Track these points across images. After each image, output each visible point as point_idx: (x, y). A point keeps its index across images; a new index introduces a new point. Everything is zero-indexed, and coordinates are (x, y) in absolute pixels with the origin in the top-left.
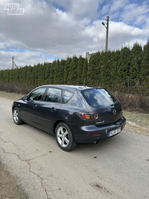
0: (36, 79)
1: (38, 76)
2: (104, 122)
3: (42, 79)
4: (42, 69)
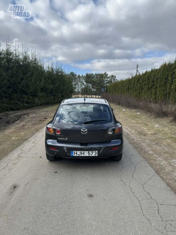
0: (142, 90)
1: (144, 86)
2: (67, 139)
3: (146, 90)
4: (147, 77)
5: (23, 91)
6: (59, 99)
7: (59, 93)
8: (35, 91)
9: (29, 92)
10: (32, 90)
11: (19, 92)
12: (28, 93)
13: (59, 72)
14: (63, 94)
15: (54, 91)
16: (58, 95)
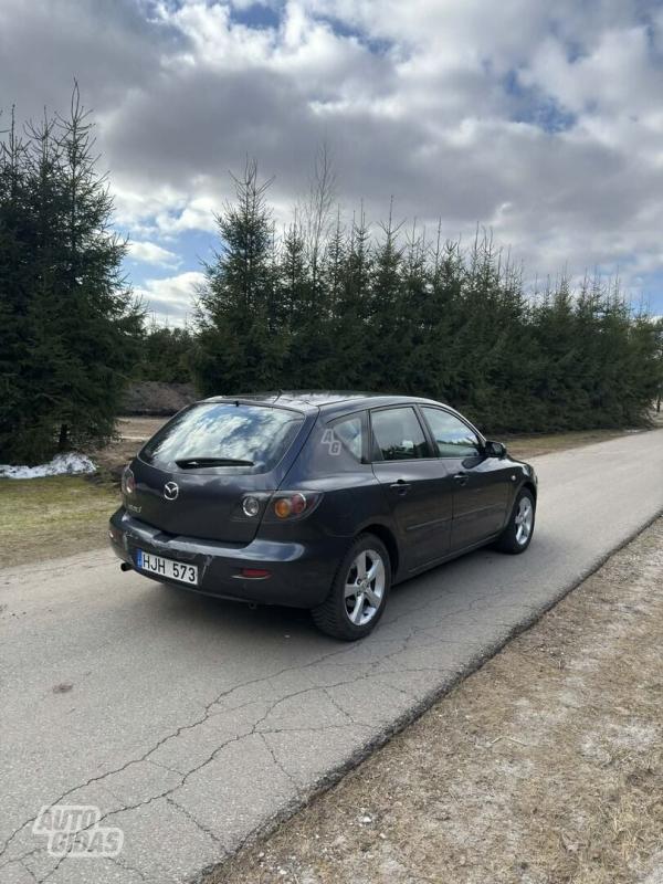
5: (419, 381)
6: (574, 415)
7: (580, 391)
8: (460, 380)
9: (437, 385)
10: (452, 379)
11: (405, 385)
12: (435, 387)
13: (596, 309)
14: (597, 397)
15: (553, 384)
16: (573, 399)
